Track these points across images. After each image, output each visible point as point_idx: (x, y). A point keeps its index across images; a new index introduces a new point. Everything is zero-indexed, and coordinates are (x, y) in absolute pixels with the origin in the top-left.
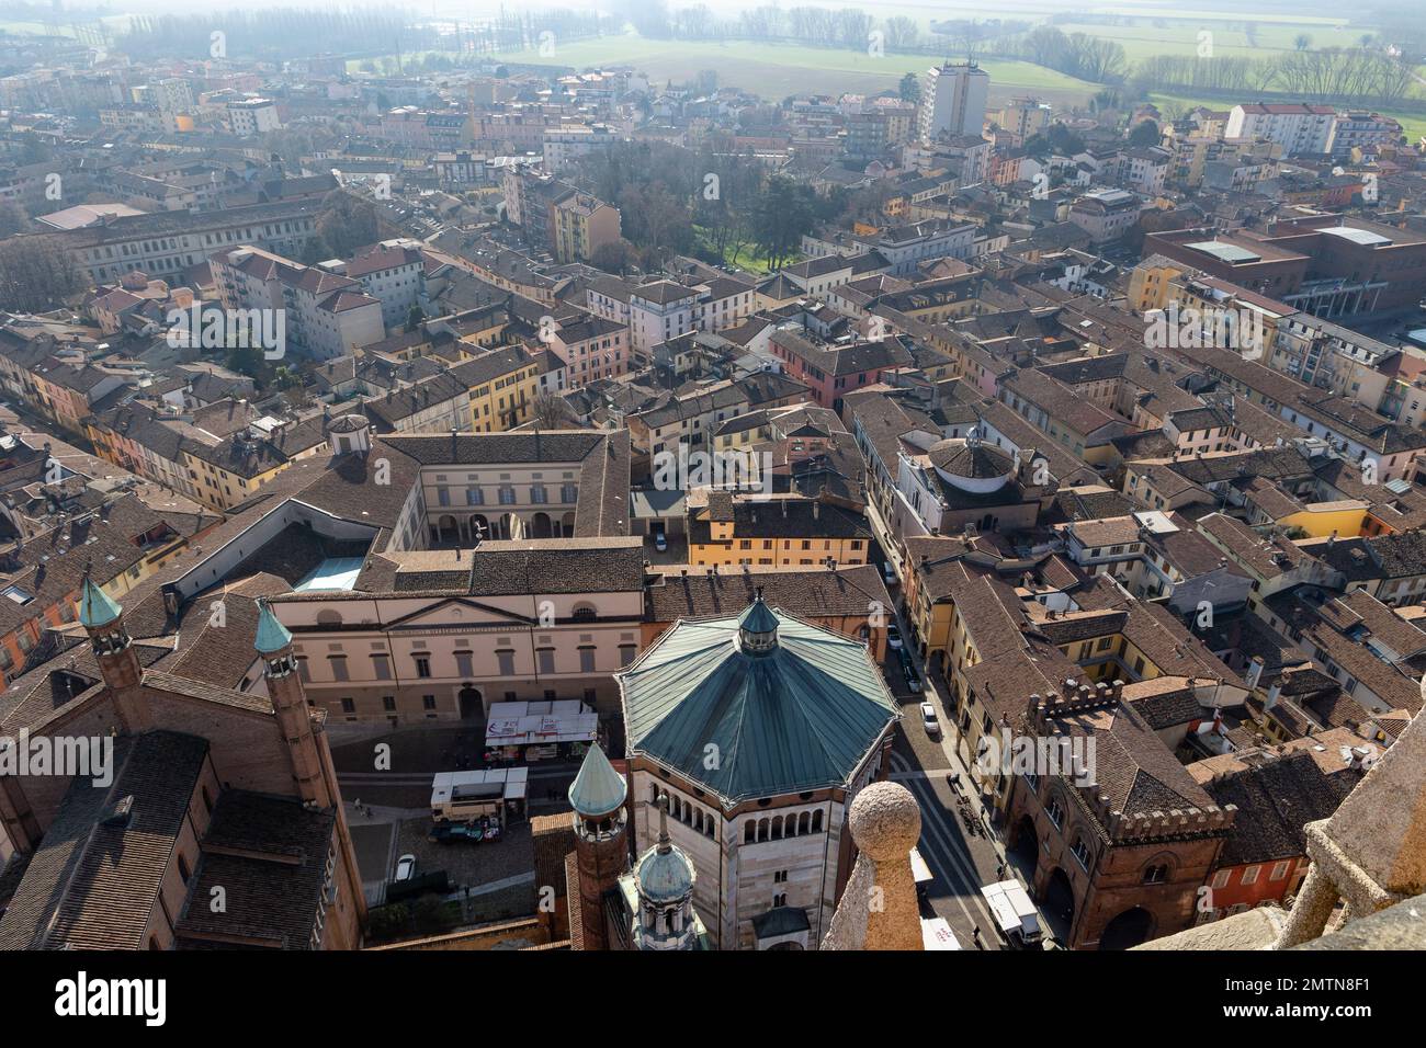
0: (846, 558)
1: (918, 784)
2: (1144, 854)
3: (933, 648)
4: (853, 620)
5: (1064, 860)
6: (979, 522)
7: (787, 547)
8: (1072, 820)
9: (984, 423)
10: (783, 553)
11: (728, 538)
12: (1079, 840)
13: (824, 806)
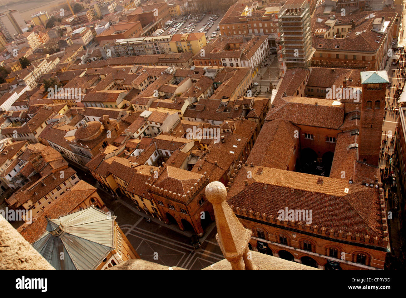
0: (73, 183)
1: (136, 228)
2: (196, 200)
3: (115, 189)
4: (87, 200)
5: (181, 216)
6: (103, 146)
7: (53, 194)
8: (176, 206)
9: (86, 117)
10: (54, 197)
11: (32, 205)
12: (181, 209)
13: (113, 258)
